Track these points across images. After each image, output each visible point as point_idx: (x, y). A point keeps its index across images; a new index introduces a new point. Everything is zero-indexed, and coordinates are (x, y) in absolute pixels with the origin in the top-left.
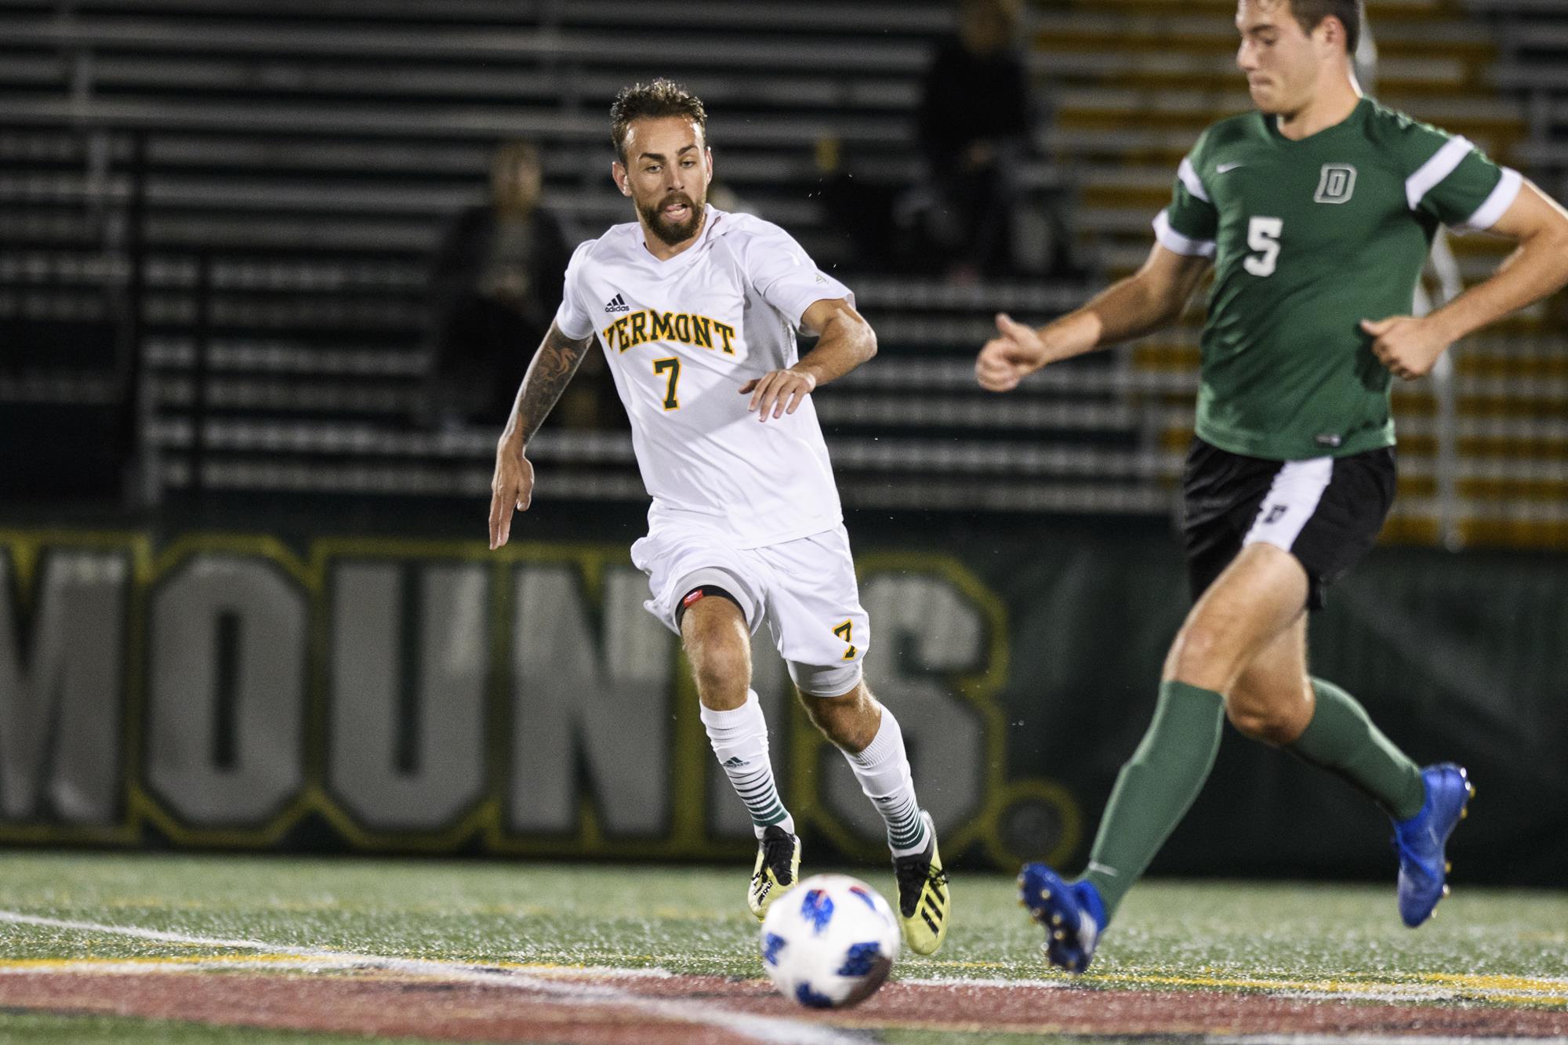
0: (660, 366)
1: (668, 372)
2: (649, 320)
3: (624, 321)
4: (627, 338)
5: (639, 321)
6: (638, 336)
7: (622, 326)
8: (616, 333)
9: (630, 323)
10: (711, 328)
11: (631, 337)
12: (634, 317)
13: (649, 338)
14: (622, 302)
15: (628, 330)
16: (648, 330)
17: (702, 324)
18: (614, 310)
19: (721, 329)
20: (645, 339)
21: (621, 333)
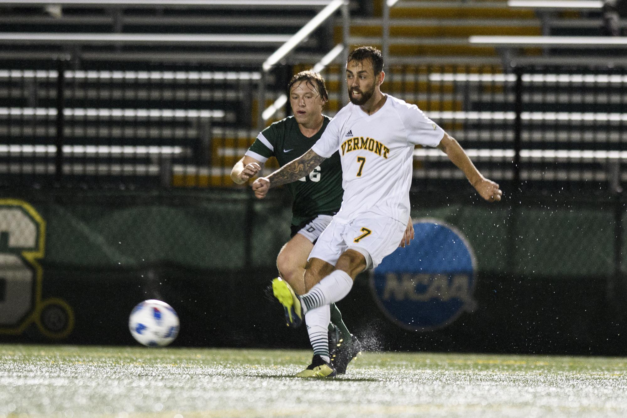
0: (359, 159)
1: (361, 162)
2: (360, 141)
3: (351, 140)
4: (351, 147)
5: (356, 141)
6: (356, 147)
7: (350, 142)
8: (347, 145)
9: (353, 141)
10: (383, 148)
11: (353, 147)
12: (355, 139)
13: (360, 148)
14: (351, 133)
15: (352, 144)
16: (360, 145)
17: (379, 146)
18: (348, 136)
19: (386, 149)
20: (358, 148)
21: (349, 145)
